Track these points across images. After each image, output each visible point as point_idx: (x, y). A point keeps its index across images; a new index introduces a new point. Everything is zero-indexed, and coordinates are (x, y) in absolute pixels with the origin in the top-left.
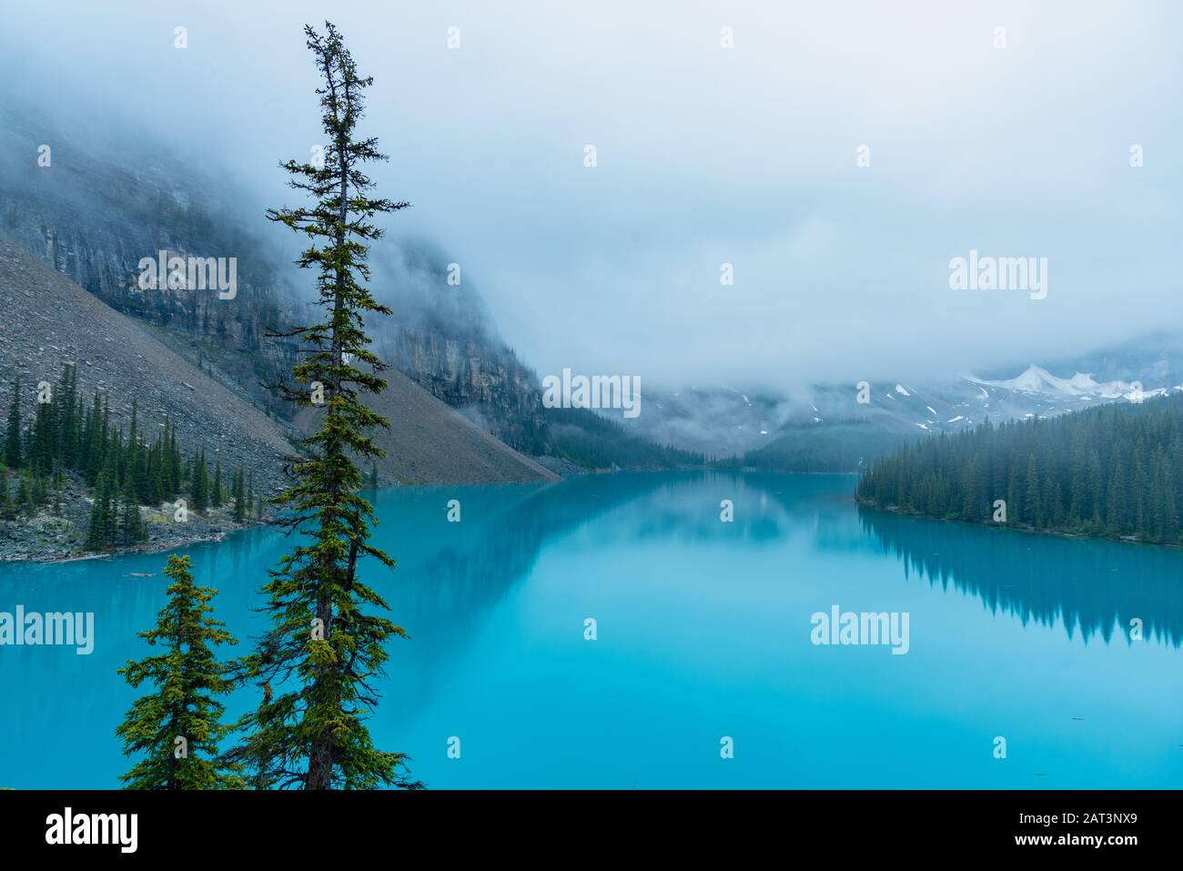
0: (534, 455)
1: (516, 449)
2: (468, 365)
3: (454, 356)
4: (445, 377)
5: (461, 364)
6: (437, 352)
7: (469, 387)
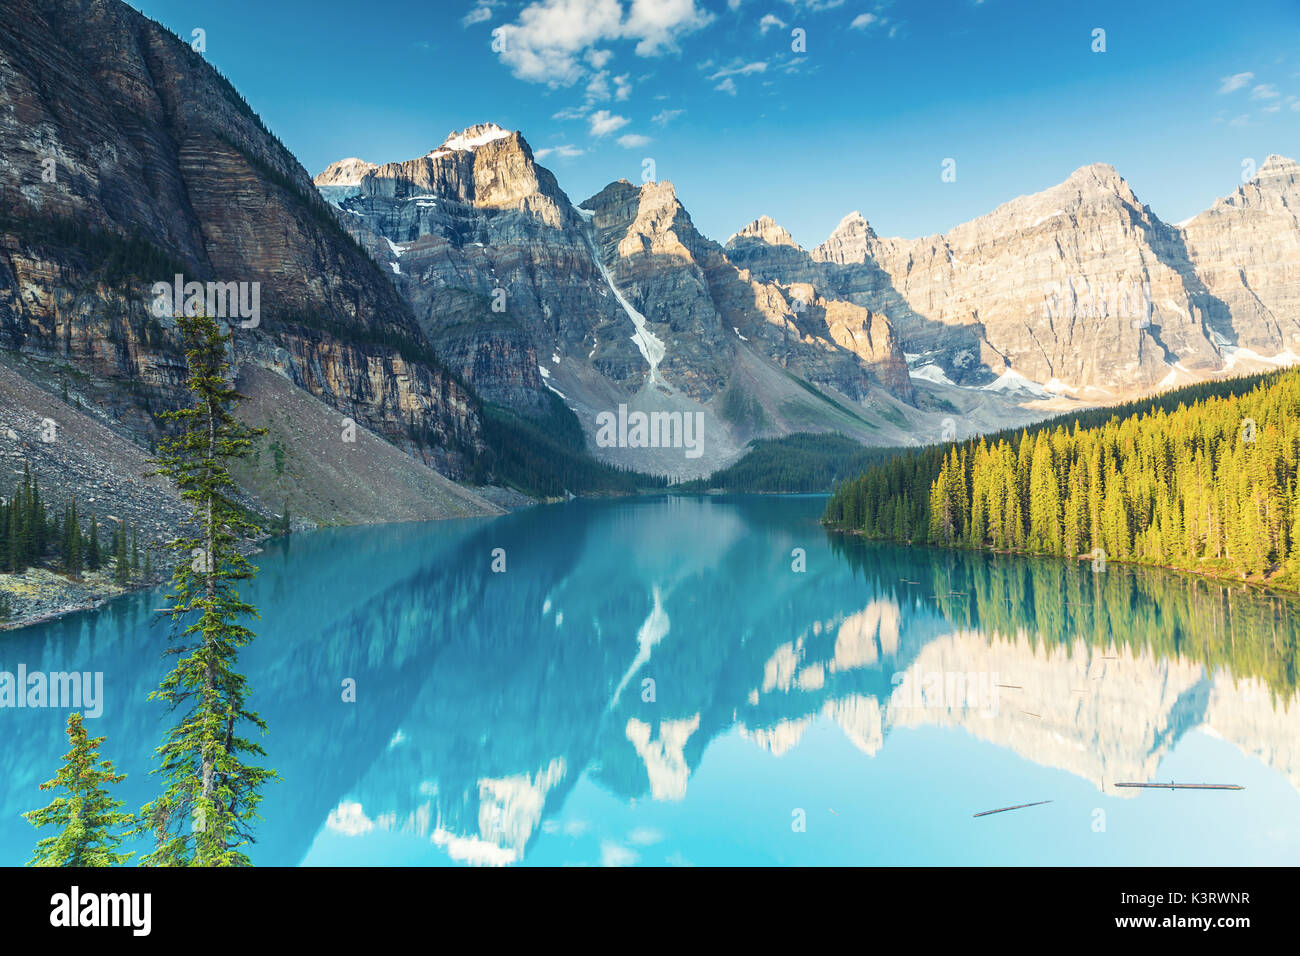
0: (476, 484)
1: (454, 480)
2: (395, 385)
3: (377, 375)
4: (368, 400)
5: (387, 384)
6: (357, 371)
7: (396, 410)
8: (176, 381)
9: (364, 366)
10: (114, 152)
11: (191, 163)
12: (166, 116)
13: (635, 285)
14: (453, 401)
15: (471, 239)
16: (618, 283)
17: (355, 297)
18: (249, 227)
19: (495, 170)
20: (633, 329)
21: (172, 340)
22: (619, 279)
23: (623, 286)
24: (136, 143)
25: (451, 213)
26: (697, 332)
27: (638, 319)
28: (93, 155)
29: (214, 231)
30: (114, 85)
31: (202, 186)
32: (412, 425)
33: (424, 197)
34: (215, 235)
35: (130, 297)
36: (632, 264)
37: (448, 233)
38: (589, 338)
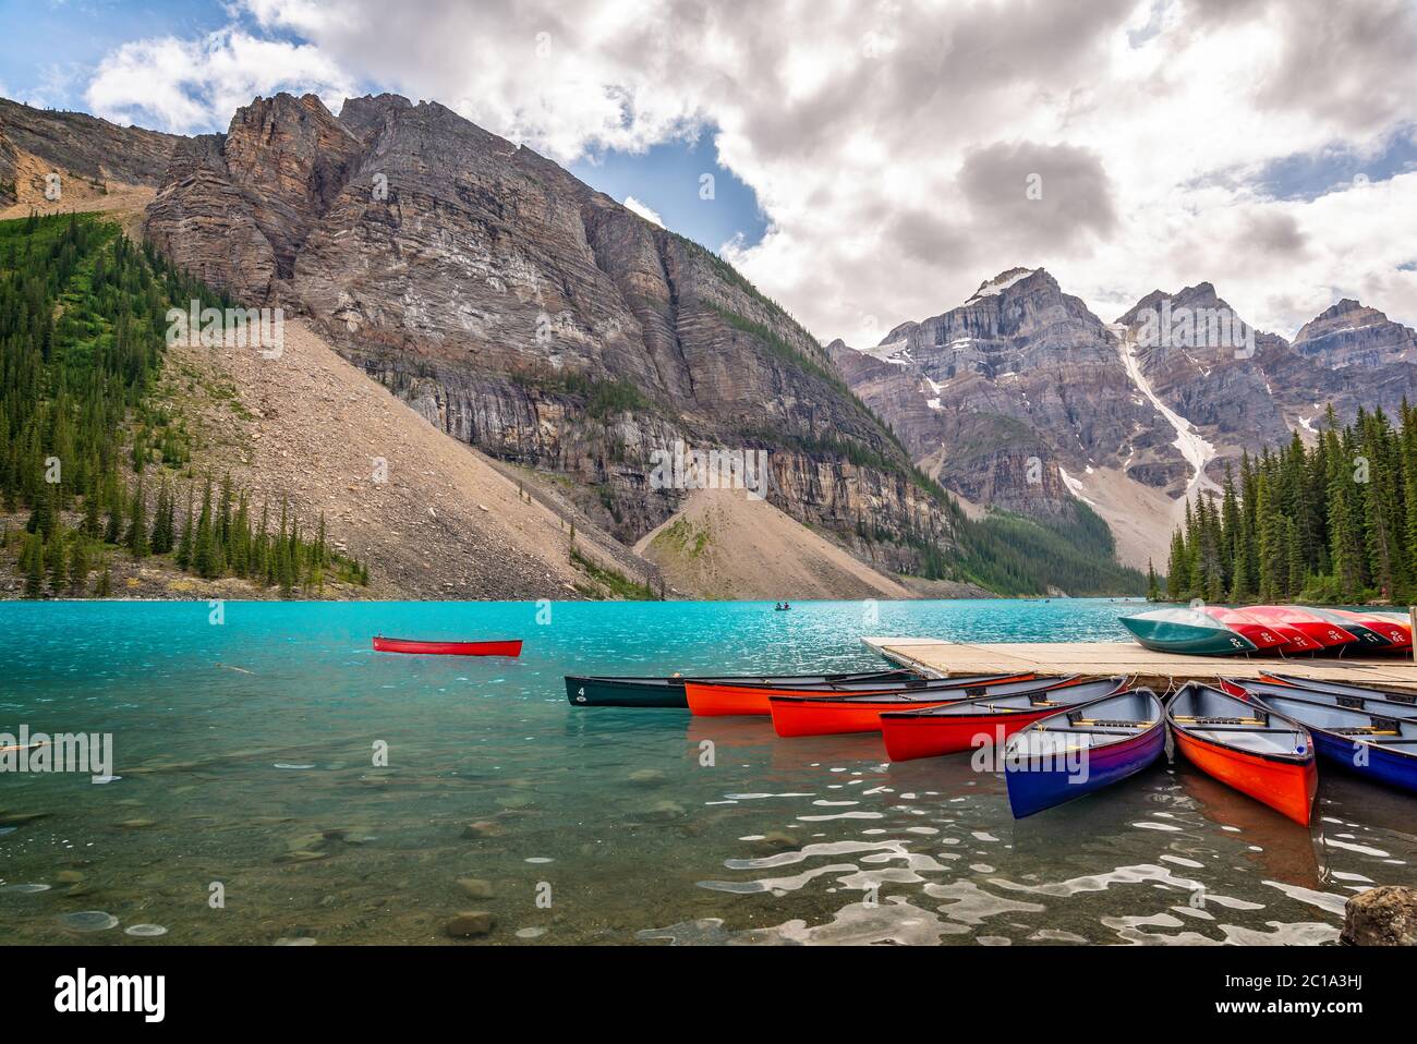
2: (844, 487)
3: (828, 479)
4: (819, 501)
5: (836, 486)
6: (807, 476)
7: (845, 508)
8: (635, 485)
9: (816, 473)
10: (617, 324)
11: (683, 326)
12: (672, 296)
13: (1174, 391)
14: (910, 501)
15: (1004, 371)
16: (1158, 390)
17: (808, 413)
18: (721, 366)
19: (1022, 306)
20: (1174, 435)
21: (633, 454)
22: (1157, 386)
23: (1161, 394)
24: (639, 316)
25: (984, 350)
26: (1252, 430)
27: (1181, 424)
28: (599, 327)
29: (697, 374)
30: (634, 281)
31: (691, 341)
32: (860, 523)
33: (960, 341)
34: (699, 377)
35: (607, 424)
36: (1170, 370)
37: (981, 367)
38: (1125, 447)
